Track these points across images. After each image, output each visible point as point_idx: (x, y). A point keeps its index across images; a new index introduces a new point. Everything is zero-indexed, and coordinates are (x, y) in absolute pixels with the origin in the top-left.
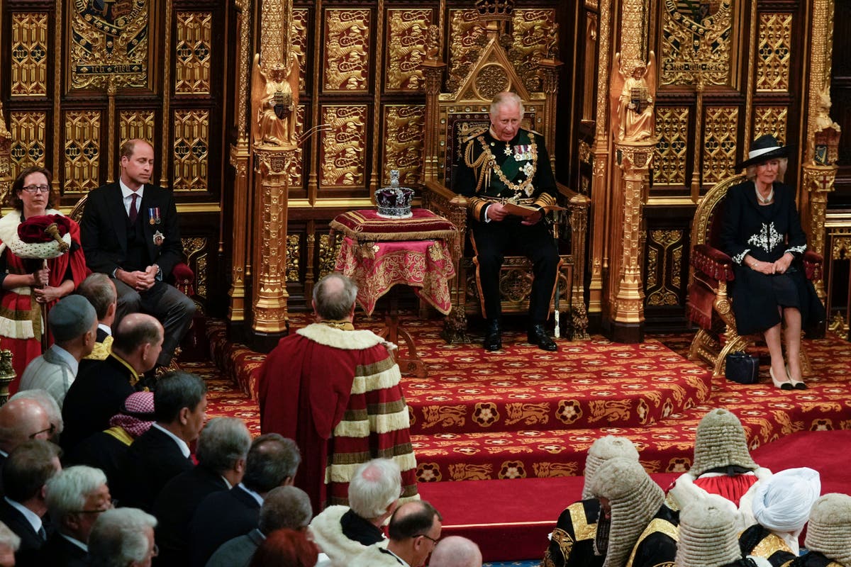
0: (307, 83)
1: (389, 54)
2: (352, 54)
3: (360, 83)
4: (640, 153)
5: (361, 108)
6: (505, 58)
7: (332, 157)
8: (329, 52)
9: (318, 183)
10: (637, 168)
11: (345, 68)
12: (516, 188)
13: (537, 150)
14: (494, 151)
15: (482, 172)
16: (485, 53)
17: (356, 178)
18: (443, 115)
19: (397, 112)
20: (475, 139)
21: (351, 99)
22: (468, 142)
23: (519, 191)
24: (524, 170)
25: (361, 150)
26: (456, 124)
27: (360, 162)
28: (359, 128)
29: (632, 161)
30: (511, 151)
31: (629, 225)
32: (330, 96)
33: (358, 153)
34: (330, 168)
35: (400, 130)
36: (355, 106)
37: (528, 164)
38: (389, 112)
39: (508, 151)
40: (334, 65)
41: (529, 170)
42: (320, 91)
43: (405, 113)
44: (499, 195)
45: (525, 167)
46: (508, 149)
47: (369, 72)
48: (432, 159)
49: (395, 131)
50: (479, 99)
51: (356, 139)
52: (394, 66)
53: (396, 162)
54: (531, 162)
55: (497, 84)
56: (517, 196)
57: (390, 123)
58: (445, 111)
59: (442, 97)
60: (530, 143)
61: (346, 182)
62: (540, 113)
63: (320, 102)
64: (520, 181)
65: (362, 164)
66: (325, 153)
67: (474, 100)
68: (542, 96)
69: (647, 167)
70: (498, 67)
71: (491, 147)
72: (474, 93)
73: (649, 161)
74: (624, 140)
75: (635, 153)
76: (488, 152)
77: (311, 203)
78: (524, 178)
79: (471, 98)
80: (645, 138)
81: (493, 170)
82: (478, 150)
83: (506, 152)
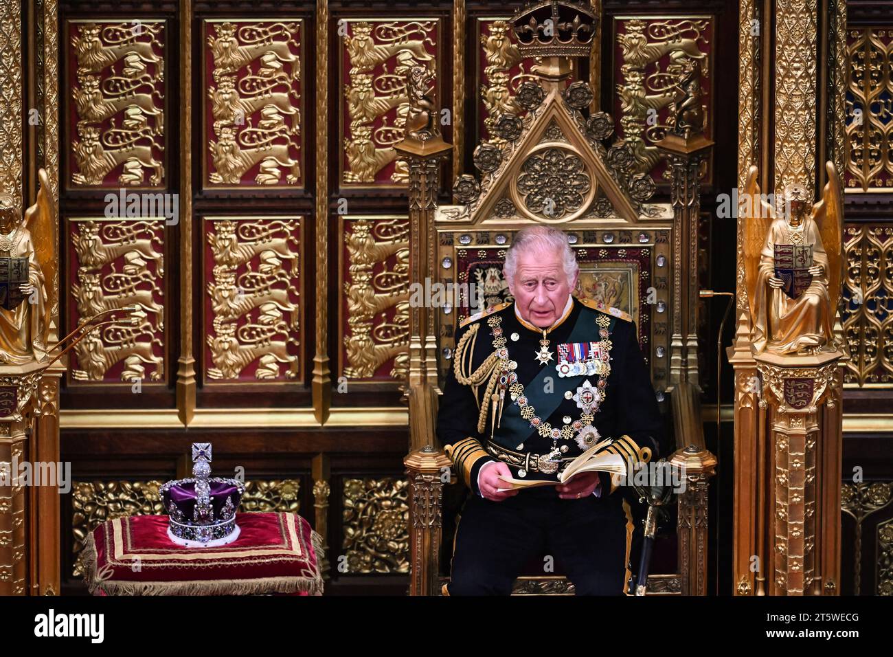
0: (168, 172)
1: (346, 111)
2: (266, 112)
3: (285, 171)
4: (798, 380)
5: (288, 223)
6: (580, 134)
7: (229, 322)
8: (216, 109)
9: (198, 377)
10: (792, 410)
11: (252, 140)
12: (555, 434)
13: (611, 353)
14: (515, 351)
15: (487, 395)
16: (534, 123)
17: (283, 367)
18: (446, 251)
19: (371, 231)
20: (483, 321)
21: (266, 204)
22: (467, 328)
23: (561, 442)
24: (576, 398)
25: (292, 307)
26: (472, 271)
27: (292, 334)
28: (287, 264)
29: (780, 395)
30: (549, 356)
31: (784, 524)
32: (217, 198)
33: (287, 316)
34: (226, 346)
35: (377, 268)
36: (277, 219)
37: (587, 384)
38: (352, 231)
39: (544, 355)
40: (228, 136)
41: (588, 398)
42: (197, 185)
43: (387, 233)
44: (521, 447)
45: (580, 390)
46: (545, 349)
47: (305, 150)
48: (424, 342)
49: (366, 270)
50: (526, 217)
51: (281, 285)
52: (360, 136)
53: (370, 333)
54: (594, 380)
55: (565, 188)
56: (556, 451)
57: (355, 254)
58: (451, 243)
59: (442, 214)
60: (598, 339)
61: (261, 373)
62: (662, 249)
63: (195, 210)
64: (567, 420)
65: (296, 336)
66: (214, 315)
67: (515, 220)
68: (667, 211)
69: (812, 409)
70: (567, 151)
71: (509, 344)
72: (514, 205)
73: (817, 395)
74: (765, 349)
75: (786, 380)
76: (503, 353)
77: (183, 417)
78: (576, 414)
79: (510, 215)
80: (808, 348)
81: (508, 394)
82: (483, 347)
83: (539, 356)
